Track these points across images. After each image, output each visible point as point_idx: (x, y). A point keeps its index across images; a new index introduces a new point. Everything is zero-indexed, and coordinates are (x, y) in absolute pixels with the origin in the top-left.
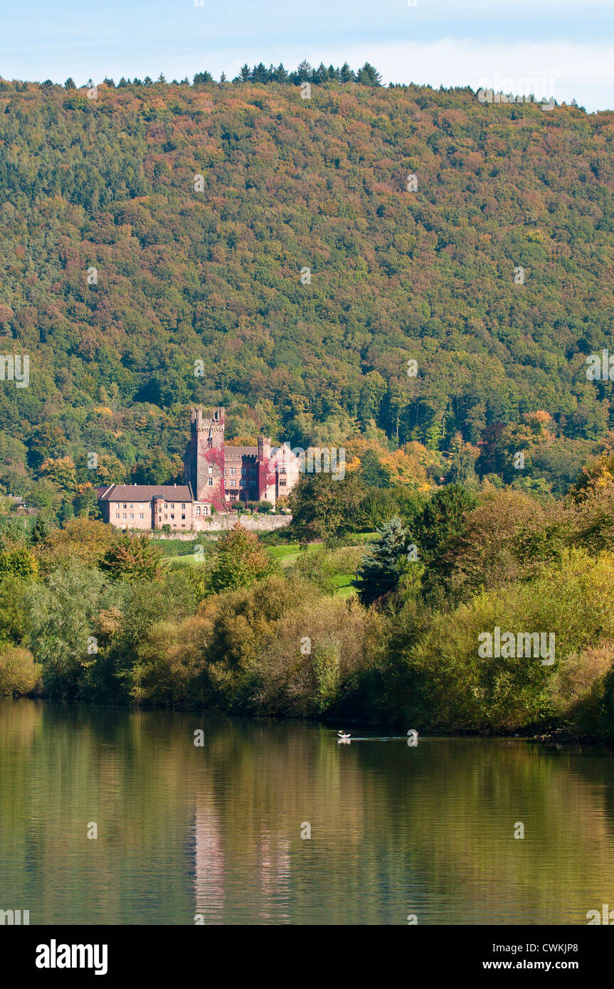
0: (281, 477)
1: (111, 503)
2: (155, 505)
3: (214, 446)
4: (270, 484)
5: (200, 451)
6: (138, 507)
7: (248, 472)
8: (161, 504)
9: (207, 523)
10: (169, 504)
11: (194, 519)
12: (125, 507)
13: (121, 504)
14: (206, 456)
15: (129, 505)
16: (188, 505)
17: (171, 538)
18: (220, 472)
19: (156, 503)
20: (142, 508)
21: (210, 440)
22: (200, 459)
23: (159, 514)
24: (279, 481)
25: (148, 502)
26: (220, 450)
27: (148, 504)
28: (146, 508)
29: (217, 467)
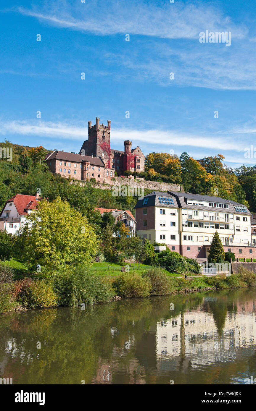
0: (137, 164)
1: (57, 161)
2: (85, 165)
3: (105, 141)
4: (132, 168)
5: (98, 142)
6: (74, 166)
7: (116, 161)
8: (88, 166)
9: (112, 182)
10: (92, 166)
11: (105, 178)
12: (65, 164)
13: (63, 162)
14: (101, 146)
15: (67, 163)
16: (102, 169)
17: (96, 187)
18: (108, 156)
19: (85, 164)
20: (75, 167)
21: (103, 137)
22: (98, 147)
23: (87, 172)
24: (137, 166)
25: (79, 163)
26: (108, 144)
27: (79, 165)
28: (78, 167)
29: (107, 154)
